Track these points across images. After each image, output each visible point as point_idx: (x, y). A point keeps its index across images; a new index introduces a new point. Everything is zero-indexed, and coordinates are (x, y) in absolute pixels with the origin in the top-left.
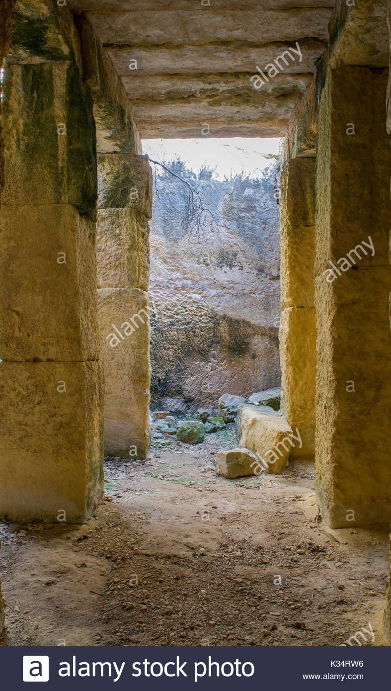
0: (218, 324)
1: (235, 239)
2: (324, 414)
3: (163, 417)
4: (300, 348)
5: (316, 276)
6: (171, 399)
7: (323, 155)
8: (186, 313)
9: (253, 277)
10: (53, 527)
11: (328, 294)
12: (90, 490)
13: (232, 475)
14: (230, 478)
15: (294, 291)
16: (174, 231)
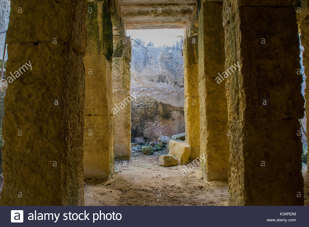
0: (158, 106)
1: (165, 70)
2: (203, 136)
3: (135, 145)
4: (193, 113)
5: (199, 82)
6: (138, 138)
7: (201, 35)
8: (144, 101)
9: (172, 86)
10: (96, 181)
11: (203, 88)
12: (110, 167)
13: (166, 165)
14: (165, 166)
15: (190, 90)
16: (139, 67)
